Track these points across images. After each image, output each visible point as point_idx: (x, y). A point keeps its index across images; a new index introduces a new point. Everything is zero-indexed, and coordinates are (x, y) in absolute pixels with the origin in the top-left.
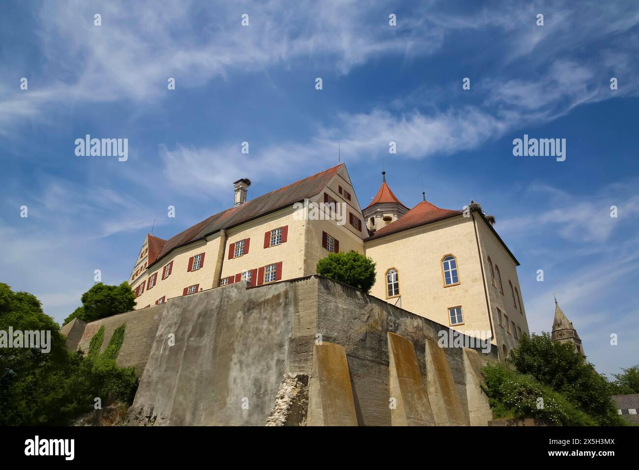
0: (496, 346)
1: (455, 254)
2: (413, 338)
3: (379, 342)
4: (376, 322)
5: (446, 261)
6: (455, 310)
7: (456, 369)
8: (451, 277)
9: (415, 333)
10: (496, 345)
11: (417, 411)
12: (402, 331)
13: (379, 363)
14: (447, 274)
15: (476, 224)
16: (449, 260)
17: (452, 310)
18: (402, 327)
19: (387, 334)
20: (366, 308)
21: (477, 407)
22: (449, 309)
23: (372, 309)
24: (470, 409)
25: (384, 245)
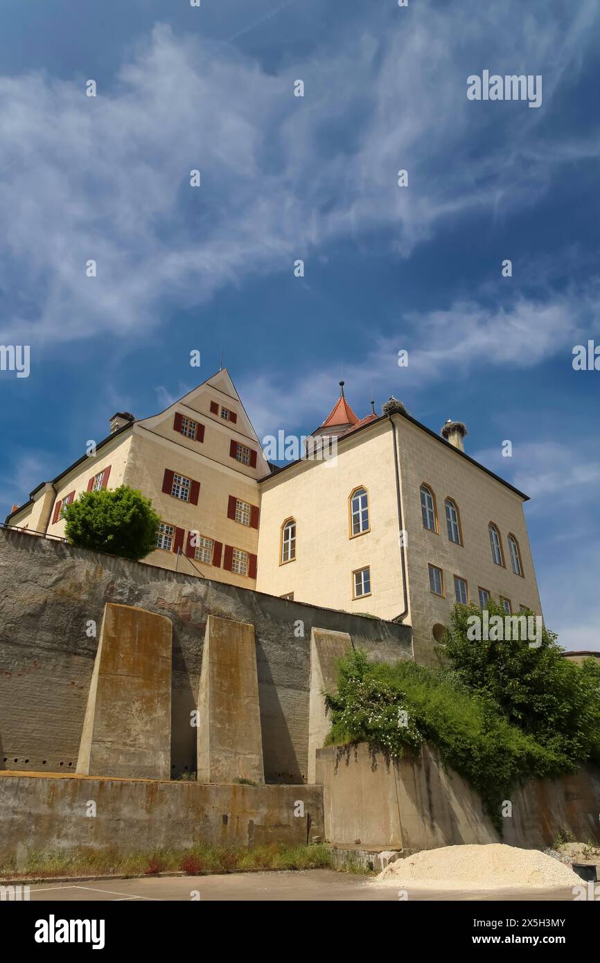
0: (409, 627)
1: (366, 486)
2: (175, 613)
3: (74, 619)
4: (78, 587)
5: (356, 498)
6: (362, 573)
7: (287, 665)
8: (360, 524)
9: (184, 605)
10: (411, 625)
11: (127, 731)
12: (150, 602)
13: (70, 652)
14: (356, 518)
15: (397, 434)
16: (359, 497)
17: (357, 574)
18: (154, 596)
19: (104, 607)
20: (59, 566)
21: (319, 727)
22: (354, 572)
23: (74, 567)
24: (310, 731)
25: (283, 485)
